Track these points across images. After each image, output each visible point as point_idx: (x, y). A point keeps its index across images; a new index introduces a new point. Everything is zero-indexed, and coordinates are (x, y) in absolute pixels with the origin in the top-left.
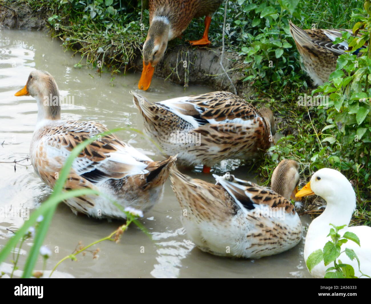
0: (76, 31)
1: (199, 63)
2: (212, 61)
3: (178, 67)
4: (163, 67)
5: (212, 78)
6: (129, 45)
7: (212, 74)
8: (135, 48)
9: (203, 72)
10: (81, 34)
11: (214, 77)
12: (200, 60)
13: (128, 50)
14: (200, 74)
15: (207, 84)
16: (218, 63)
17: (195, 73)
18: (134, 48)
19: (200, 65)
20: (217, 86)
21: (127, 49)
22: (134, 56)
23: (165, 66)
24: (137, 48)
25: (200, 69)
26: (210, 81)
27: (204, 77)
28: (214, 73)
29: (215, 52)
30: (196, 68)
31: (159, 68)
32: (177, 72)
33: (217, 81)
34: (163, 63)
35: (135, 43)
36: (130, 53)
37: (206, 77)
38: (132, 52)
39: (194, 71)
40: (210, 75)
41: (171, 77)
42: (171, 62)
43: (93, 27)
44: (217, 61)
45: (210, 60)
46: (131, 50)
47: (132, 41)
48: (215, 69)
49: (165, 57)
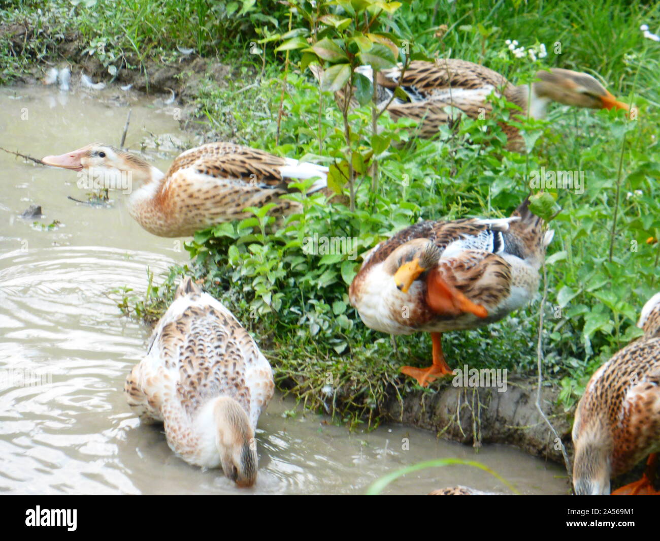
0: (286, 357)
1: (495, 406)
2: (517, 402)
3: (460, 413)
4: (435, 414)
5: (519, 432)
6: (376, 378)
7: (518, 424)
8: (386, 383)
9: (503, 421)
10: (294, 362)
11: (522, 430)
12: (497, 400)
13: (374, 386)
14: (497, 425)
15: (511, 443)
16: (530, 404)
17: (490, 424)
18: (384, 383)
19: (498, 411)
20: (528, 444)
21: (373, 385)
22: (385, 396)
23: (437, 413)
24: (390, 384)
25: (498, 416)
26: (516, 436)
27: (505, 430)
28: (521, 422)
29: (523, 387)
30: (491, 414)
31: (427, 415)
32: (459, 422)
33: (528, 437)
34: (434, 408)
35: (386, 374)
36: (378, 392)
37: (509, 429)
38: (381, 390)
39: (487, 419)
40: (516, 427)
41: (448, 432)
42: (447, 404)
43: (314, 350)
44: (526, 402)
45: (515, 400)
46: (380, 386)
47: (381, 372)
48: (524, 417)
49: (437, 397)
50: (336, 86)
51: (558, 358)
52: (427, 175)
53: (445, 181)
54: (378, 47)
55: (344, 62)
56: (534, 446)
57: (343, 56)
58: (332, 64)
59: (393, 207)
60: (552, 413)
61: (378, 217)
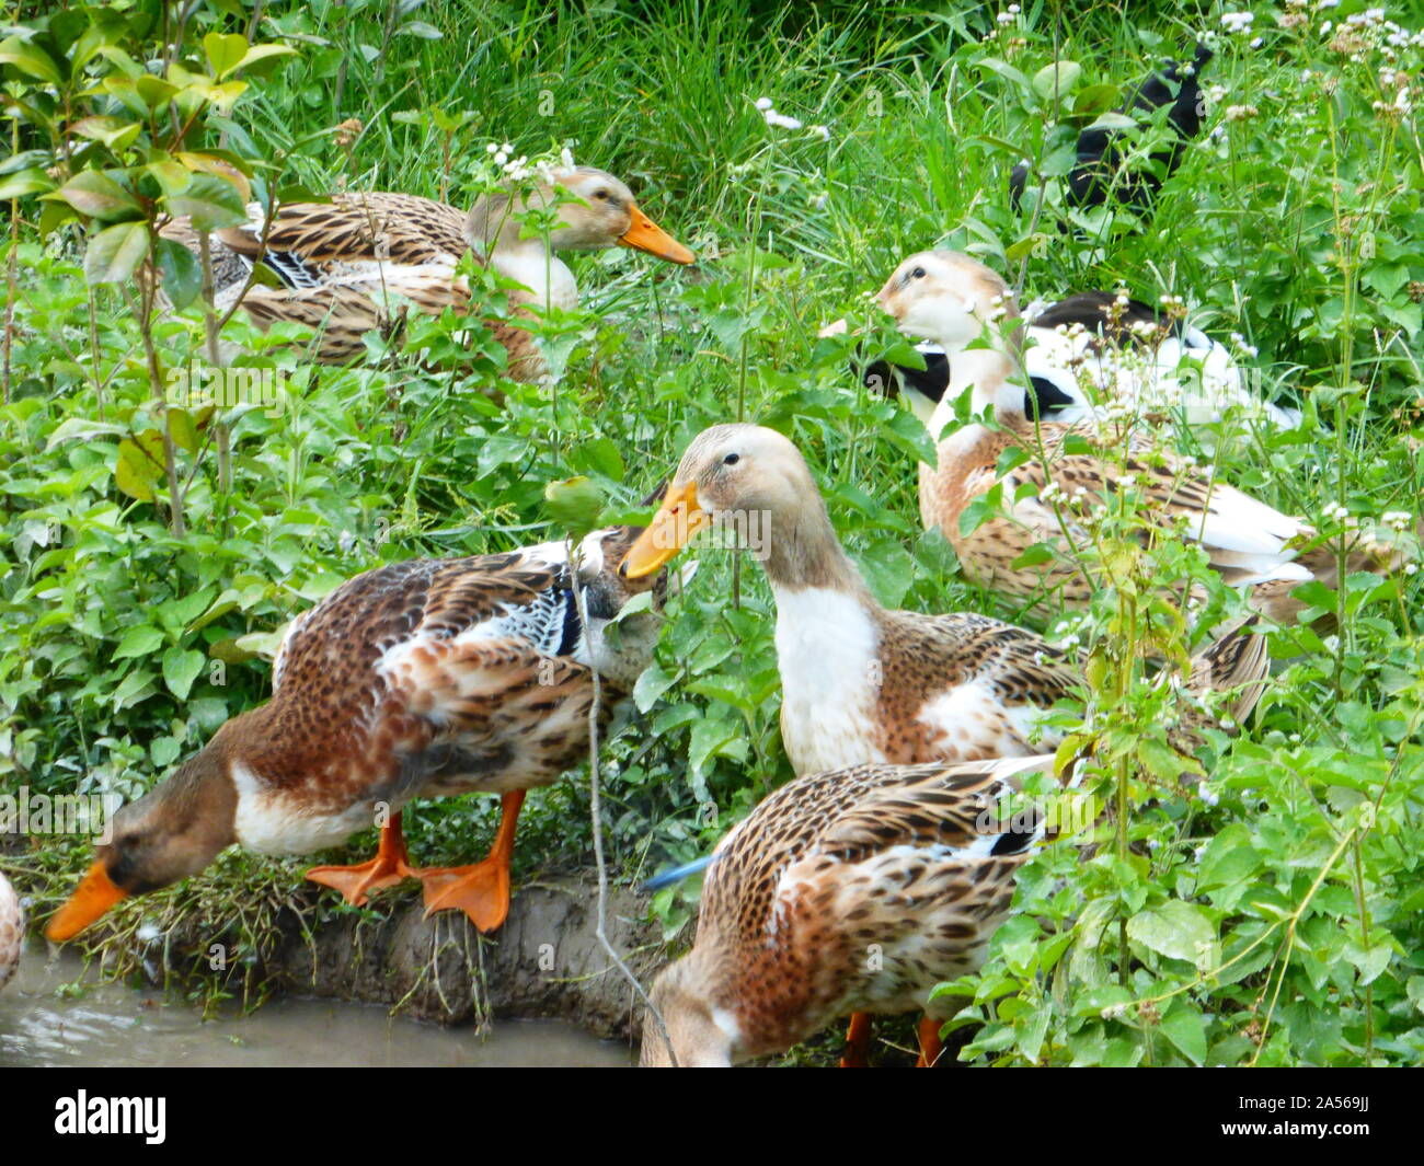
0: (54, 868)
1: (515, 942)
2: (562, 925)
3: (439, 959)
4: (386, 966)
5: (569, 989)
6: (254, 899)
7: (566, 973)
8: (276, 907)
9: (533, 969)
10: (73, 878)
11: (576, 984)
12: (517, 925)
13: (250, 916)
14: (522, 977)
15: (554, 1014)
16: (586, 930)
17: (507, 976)
18: (272, 908)
19: (520, 945)
20: (590, 1014)
21: (247, 914)
22: (274, 935)
23: (391, 963)
24: (285, 909)
25: (522, 958)
26: (563, 997)
27: (540, 986)
28: (573, 967)
29: (571, 892)
30: (508, 955)
31: (370, 969)
32: (437, 982)
33: (589, 998)
34: (384, 952)
35: (275, 888)
36: (259, 928)
37: (548, 985)
38: (267, 923)
39: (500, 967)
40: (562, 980)
41: (417, 1000)
42: (411, 942)
44: (580, 923)
45: (556, 920)
46: (264, 915)
47: (264, 884)
48: (578, 954)
49: (390, 928)
50: (120, 272)
51: (642, 822)
52: (343, 443)
53: (382, 455)
54: (204, 182)
55: (132, 217)
56: (603, 1017)
57: (130, 205)
58: (106, 224)
59: (269, 521)
60: (638, 942)
61: (236, 547)
